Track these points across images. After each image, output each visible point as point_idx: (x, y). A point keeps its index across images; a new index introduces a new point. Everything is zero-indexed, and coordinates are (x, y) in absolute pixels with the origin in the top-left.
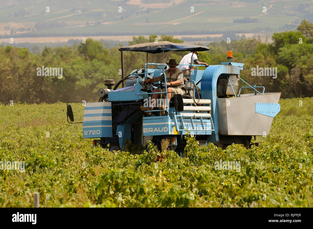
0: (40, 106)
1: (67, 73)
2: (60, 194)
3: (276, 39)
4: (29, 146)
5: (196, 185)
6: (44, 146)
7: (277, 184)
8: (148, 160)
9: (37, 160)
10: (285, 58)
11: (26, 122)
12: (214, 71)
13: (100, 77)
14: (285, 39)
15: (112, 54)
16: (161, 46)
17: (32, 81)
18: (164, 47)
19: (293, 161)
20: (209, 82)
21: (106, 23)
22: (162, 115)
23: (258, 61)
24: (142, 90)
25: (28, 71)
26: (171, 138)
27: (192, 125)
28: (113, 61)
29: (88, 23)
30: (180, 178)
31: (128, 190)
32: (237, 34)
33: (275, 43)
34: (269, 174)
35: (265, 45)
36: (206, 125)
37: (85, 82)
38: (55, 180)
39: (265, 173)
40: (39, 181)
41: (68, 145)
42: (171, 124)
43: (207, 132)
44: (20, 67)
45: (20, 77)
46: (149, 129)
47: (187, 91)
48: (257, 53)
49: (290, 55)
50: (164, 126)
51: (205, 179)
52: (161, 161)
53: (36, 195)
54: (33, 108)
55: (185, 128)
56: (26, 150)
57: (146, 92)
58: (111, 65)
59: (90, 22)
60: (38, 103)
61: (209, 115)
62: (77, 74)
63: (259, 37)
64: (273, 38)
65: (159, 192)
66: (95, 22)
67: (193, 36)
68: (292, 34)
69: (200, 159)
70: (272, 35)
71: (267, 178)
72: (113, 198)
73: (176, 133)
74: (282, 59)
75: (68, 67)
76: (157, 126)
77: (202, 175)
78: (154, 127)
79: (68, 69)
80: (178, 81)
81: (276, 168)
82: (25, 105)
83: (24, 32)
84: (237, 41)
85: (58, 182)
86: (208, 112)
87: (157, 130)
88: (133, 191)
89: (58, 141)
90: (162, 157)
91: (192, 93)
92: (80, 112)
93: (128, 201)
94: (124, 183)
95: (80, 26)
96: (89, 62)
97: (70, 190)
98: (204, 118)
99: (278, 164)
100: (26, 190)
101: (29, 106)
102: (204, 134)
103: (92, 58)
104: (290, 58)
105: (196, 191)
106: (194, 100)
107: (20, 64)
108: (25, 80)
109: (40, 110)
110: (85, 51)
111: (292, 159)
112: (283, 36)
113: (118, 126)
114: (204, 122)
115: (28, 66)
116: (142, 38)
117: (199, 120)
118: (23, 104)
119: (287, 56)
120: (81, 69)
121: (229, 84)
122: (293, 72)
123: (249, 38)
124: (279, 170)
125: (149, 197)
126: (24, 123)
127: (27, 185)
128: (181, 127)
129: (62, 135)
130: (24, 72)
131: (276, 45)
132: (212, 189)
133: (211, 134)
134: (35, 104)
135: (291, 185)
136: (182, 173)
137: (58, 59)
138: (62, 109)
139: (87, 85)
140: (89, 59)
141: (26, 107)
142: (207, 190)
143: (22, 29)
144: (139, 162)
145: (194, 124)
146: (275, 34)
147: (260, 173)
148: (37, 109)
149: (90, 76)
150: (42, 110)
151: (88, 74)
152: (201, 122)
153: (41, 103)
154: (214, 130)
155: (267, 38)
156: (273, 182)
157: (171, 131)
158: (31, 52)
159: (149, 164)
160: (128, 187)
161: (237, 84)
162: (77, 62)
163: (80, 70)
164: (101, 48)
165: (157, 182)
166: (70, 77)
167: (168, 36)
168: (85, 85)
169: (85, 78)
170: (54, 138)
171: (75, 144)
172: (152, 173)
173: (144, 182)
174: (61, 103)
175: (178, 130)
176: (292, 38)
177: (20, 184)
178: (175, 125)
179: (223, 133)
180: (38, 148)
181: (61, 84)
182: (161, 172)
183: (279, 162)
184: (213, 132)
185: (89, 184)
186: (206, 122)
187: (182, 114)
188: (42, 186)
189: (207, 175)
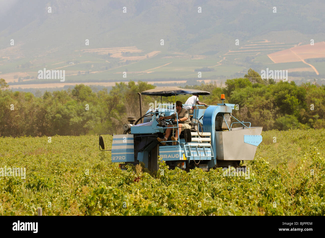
0: (41, 138)
1: (63, 112)
2: (59, 209)
3: (228, 84)
4: (33, 170)
5: (166, 201)
6: (45, 170)
7: (229, 200)
8: (128, 181)
9: (40, 181)
10: (236, 99)
11: (31, 151)
12: (213, 110)
13: (89, 115)
14: (236, 84)
15: (99, 97)
16: (174, 91)
17: (35, 118)
18: (176, 92)
19: (243, 181)
20: (210, 119)
21: (94, 72)
22: (174, 145)
23: (214, 101)
24: (158, 125)
25: (32, 111)
26: (181, 162)
27: (197, 152)
28: (99, 103)
29: (79, 72)
30: (154, 195)
31: (112, 205)
32: (197, 81)
33: (228, 88)
34: (224, 191)
35: (220, 89)
36: (207, 152)
37: (78, 119)
38: (54, 198)
39: (221, 191)
40: (42, 198)
41: (64, 169)
42: (181, 152)
43: (208, 158)
44: (25, 108)
45: (26, 115)
46: (164, 155)
47: (193, 126)
48: (214, 95)
49: (240, 97)
50: (176, 153)
51: (173, 196)
52: (138, 182)
53: (39, 209)
54: (36, 140)
55: (192, 154)
56: (31, 173)
57: (162, 127)
58: (98, 106)
59: (81, 71)
60: (40, 136)
61: (209, 145)
62: (71, 113)
63: (215, 82)
64: (226, 83)
65: (137, 206)
66: (85, 71)
67: (163, 82)
68: (241, 80)
69: (169, 180)
70: (225, 81)
71: (223, 195)
72: (101, 212)
73: (185, 159)
74: (234, 100)
75: (63, 107)
76: (170, 154)
77: (171, 192)
78: (168, 154)
79: (64, 109)
80: (185, 118)
81: (230, 187)
82: (30, 138)
83: (30, 80)
84: (198, 86)
85: (57, 199)
86: (209, 142)
87: (170, 157)
88: (117, 204)
89: (57, 166)
90: (139, 178)
91: (197, 128)
92: (73, 143)
93: (112, 213)
94: (109, 199)
95: (74, 75)
96: (80, 103)
97: (66, 205)
98: (206, 147)
99: (231, 183)
100: (31, 205)
101: (33, 138)
102: (206, 159)
103: (83, 99)
104: (240, 99)
105: (166, 205)
106: (198, 133)
107: (26, 105)
108: (30, 118)
109: (42, 141)
110: (78, 94)
111: (242, 179)
112: (234, 82)
113: (138, 153)
114: (206, 150)
115: (32, 107)
116: (122, 84)
117: (202, 149)
118: (28, 137)
119: (237, 98)
120: (75, 109)
121: (224, 120)
122: (242, 111)
123: (207, 83)
124: (232, 188)
125: (130, 211)
126: (30, 152)
127: (33, 202)
128: (189, 154)
129: (59, 161)
130: (29, 111)
131: (228, 89)
132: (179, 203)
133: (211, 159)
134: (38, 137)
135: (241, 200)
136: (155, 191)
137: (56, 101)
138: (59, 141)
139: (79, 121)
140: (81, 101)
141: (31, 139)
142: (175, 204)
143: (28, 78)
144: (121, 183)
145: (199, 152)
146: (227, 81)
147: (217, 191)
148: (39, 141)
149: (81, 114)
150: (43, 141)
151: (79, 113)
152: (204, 150)
153: (43, 136)
154: (213, 156)
155: (221, 83)
156: (226, 198)
157: (182, 157)
158: (35, 96)
159: (128, 184)
160: (112, 202)
161: (230, 120)
162: (71, 103)
163: (73, 109)
164: (90, 92)
165: (136, 198)
166: (65, 115)
167: (143, 82)
168: (77, 121)
169: (78, 116)
170: (53, 163)
171: (70, 169)
172: (131, 191)
173: (127, 199)
174: (58, 136)
175: (187, 156)
176: (241, 83)
177: (27, 201)
178: (185, 153)
179: (219, 159)
180: (40, 172)
181: (58, 121)
182: (138, 190)
183: (232, 182)
184: (212, 158)
185: (81, 200)
186: (207, 150)
187: (190, 144)
188: (44, 202)
189: (175, 193)
